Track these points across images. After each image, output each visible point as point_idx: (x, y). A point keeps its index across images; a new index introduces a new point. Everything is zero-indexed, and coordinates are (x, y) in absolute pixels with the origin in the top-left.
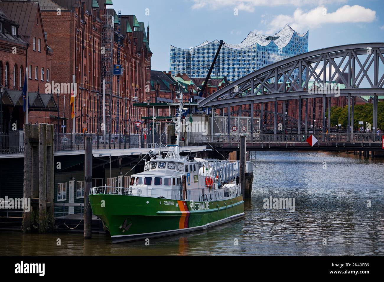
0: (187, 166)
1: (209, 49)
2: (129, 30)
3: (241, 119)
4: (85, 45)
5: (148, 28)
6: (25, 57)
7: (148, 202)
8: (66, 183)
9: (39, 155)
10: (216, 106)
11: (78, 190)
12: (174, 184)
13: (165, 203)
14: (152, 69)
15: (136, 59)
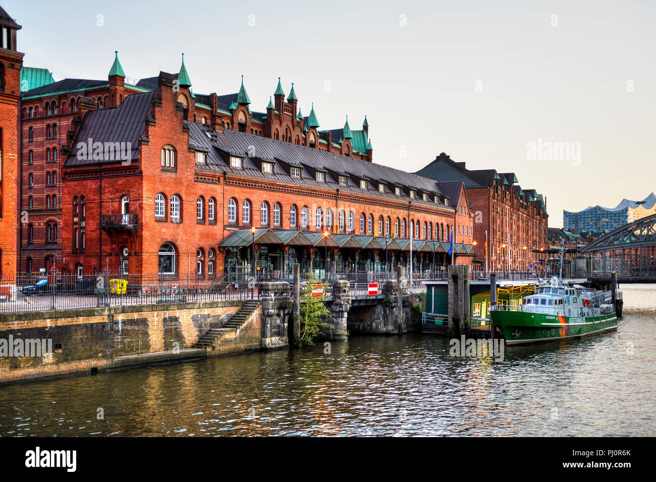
0: (567, 291)
1: (592, 212)
2: (531, 199)
3: (614, 260)
4: (498, 211)
5: (546, 198)
6: (454, 220)
7: (533, 317)
8: (480, 303)
9: (459, 287)
10: (594, 251)
11: (488, 309)
12: (556, 304)
13: (547, 317)
14: (549, 227)
15: (536, 219)
